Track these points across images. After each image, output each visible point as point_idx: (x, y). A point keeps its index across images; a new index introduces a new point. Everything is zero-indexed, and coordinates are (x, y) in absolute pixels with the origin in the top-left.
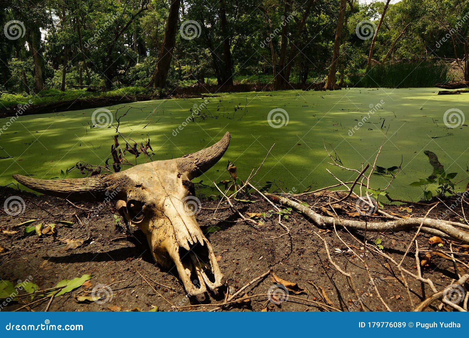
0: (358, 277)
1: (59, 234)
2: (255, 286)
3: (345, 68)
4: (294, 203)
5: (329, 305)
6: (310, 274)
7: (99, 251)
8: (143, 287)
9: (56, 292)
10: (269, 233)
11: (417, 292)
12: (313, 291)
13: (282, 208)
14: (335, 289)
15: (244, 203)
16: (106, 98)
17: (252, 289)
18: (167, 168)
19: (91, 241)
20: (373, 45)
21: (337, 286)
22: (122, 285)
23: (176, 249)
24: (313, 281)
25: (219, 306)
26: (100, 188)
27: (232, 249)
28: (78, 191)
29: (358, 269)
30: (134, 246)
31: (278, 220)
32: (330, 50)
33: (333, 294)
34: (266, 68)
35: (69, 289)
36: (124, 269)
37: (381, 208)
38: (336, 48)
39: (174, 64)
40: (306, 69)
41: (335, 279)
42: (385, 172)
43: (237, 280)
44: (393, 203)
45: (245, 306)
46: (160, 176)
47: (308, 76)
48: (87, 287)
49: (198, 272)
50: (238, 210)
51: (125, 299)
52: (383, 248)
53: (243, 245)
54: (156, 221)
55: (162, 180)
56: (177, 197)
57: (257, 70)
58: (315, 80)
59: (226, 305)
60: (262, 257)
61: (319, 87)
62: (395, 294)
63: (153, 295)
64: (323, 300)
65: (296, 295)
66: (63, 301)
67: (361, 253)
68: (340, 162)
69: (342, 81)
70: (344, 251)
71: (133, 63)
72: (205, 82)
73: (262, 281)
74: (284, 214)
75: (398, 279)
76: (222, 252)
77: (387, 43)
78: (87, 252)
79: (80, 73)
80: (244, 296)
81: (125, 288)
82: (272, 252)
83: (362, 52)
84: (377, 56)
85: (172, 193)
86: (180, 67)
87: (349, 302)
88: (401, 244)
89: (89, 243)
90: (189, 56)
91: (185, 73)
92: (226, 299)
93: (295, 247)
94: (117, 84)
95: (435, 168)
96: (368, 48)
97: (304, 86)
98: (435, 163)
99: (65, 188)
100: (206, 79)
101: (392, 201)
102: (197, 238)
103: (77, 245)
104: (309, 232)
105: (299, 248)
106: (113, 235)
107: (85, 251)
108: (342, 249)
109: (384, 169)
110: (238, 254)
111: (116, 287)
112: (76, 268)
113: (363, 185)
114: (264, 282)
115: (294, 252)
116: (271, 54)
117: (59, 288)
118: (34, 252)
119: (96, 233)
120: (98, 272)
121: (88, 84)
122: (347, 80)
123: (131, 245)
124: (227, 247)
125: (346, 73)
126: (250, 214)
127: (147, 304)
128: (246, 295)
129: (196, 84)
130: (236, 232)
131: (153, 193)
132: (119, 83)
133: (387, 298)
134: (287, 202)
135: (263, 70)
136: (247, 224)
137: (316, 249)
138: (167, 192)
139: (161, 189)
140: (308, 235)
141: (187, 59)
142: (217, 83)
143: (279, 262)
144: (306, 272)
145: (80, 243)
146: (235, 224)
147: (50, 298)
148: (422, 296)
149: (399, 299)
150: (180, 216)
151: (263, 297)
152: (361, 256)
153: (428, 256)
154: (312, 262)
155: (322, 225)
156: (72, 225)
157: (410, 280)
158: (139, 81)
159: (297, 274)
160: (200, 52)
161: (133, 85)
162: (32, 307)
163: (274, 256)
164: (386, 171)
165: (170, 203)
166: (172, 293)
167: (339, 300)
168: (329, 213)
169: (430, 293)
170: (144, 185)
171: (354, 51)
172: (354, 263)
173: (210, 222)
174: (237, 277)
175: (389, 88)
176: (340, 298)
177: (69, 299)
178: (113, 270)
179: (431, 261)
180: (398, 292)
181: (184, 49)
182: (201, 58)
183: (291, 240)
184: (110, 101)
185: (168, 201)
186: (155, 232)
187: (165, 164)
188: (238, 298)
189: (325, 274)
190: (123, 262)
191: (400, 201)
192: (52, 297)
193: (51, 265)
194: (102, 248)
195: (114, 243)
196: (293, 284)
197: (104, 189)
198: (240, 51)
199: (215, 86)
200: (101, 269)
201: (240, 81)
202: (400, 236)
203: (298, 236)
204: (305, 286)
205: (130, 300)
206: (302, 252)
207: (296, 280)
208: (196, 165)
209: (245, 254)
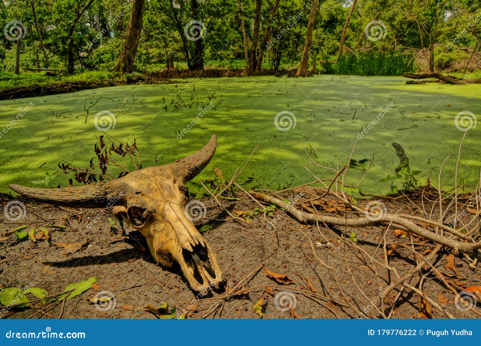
0: (336, 267)
1: (53, 238)
2: (251, 280)
3: (318, 54)
4: (277, 201)
5: (314, 292)
6: (296, 267)
7: (98, 254)
8: (149, 286)
9: (66, 295)
10: (257, 230)
11: (384, 278)
12: (300, 281)
13: (267, 205)
14: (318, 279)
15: (230, 201)
16: (69, 83)
17: (248, 282)
18: (163, 174)
19: (89, 244)
20: (345, 32)
21: (319, 276)
22: (128, 285)
23: (180, 251)
24: (299, 272)
25: (222, 299)
26: (100, 196)
27: (226, 247)
28: (79, 199)
29: (336, 261)
30: (133, 247)
31: (264, 217)
32: (304, 35)
33: (316, 283)
34: (237, 53)
35: (78, 292)
36: (128, 270)
37: (354, 203)
38: (309, 34)
39: (141, 47)
40: (278, 55)
41: (317, 270)
42: (356, 165)
43: (234, 275)
44: (364, 197)
45: (244, 297)
46: (158, 183)
47: (281, 62)
48: (96, 289)
49: (200, 270)
50: (226, 208)
51: (134, 297)
52: (356, 241)
53: (235, 242)
54: (157, 225)
55: (159, 187)
56: (175, 202)
57: (229, 55)
58: (288, 67)
59: (227, 297)
60: (254, 253)
61: (292, 74)
62: (367, 280)
63: (160, 293)
64: (308, 289)
65: (286, 285)
66: (75, 303)
67: (338, 246)
68: (315, 154)
69: (315, 68)
70: (324, 245)
71: (96, 45)
72: (175, 66)
73: (256, 275)
74: (269, 212)
75: (369, 267)
76: (217, 250)
77: (359, 30)
78: (87, 255)
79: (36, 53)
80: (242, 289)
81: (132, 288)
82: (262, 248)
83: (334, 39)
84: (348, 44)
85: (171, 199)
86: (147, 49)
87: (330, 289)
88: (371, 236)
89: (87, 247)
90: (157, 39)
91: (153, 57)
92: (227, 292)
93: (281, 243)
94: (79, 67)
95: (401, 160)
96: (340, 35)
97: (277, 72)
98: (402, 155)
99: (66, 197)
100: (175, 63)
101: (363, 195)
102: (198, 241)
103: (76, 250)
104: (292, 228)
105: (285, 243)
106: (109, 238)
107: (84, 255)
108: (322, 243)
109: (355, 161)
110: (232, 251)
111: (123, 287)
112: (80, 271)
113: (338, 182)
114: (258, 275)
115: (281, 247)
116: (242, 38)
117: (68, 292)
118: (33, 258)
119: (92, 236)
120: (103, 274)
121: (46, 66)
122: (319, 67)
123: (130, 247)
124: (221, 245)
125: (319, 59)
126: (237, 212)
127: (156, 301)
128: (243, 287)
129: (164, 68)
130: (226, 230)
131: (153, 200)
132: (82, 67)
133: (360, 284)
134: (270, 200)
135: (234, 55)
136: (236, 222)
137: (299, 243)
138: (166, 197)
139: (159, 195)
140: (292, 231)
141: (155, 42)
142: (188, 68)
143: (269, 257)
144: (292, 265)
145: (78, 246)
146: (224, 222)
147: (62, 301)
148: (388, 281)
149: (370, 284)
150: (180, 221)
151: (258, 288)
152: (339, 248)
153: (394, 246)
154: (297, 255)
155: (304, 221)
156: (65, 229)
157: (379, 268)
158: (104, 65)
159: (285, 267)
160: (169, 35)
161: (97, 69)
162: (47, 311)
163: (263, 251)
164: (358, 164)
165: (170, 208)
166: (177, 289)
167: (322, 288)
168: (309, 209)
169: (394, 278)
170: (143, 192)
171: (326, 37)
172: (333, 254)
173: (201, 221)
174: (234, 272)
175: (359, 76)
176: (322, 286)
177: (81, 301)
178: (117, 272)
179: (396, 250)
180: (369, 278)
181: (151, 32)
182: (170, 41)
183: (277, 236)
184: (74, 87)
185: (167, 206)
186: (157, 236)
187: (161, 170)
188: (237, 291)
189: (309, 265)
190: (125, 264)
191: (371, 195)
192: (64, 301)
193: (54, 270)
194: (101, 251)
195: (112, 245)
196: (283, 276)
197: (105, 197)
198: (211, 34)
199: (185, 71)
200: (105, 271)
201: (211, 65)
202: (371, 229)
203: (283, 232)
204: (293, 277)
205: (139, 298)
206: (287, 247)
207: (285, 272)
208: (189, 170)
209: (238, 251)
